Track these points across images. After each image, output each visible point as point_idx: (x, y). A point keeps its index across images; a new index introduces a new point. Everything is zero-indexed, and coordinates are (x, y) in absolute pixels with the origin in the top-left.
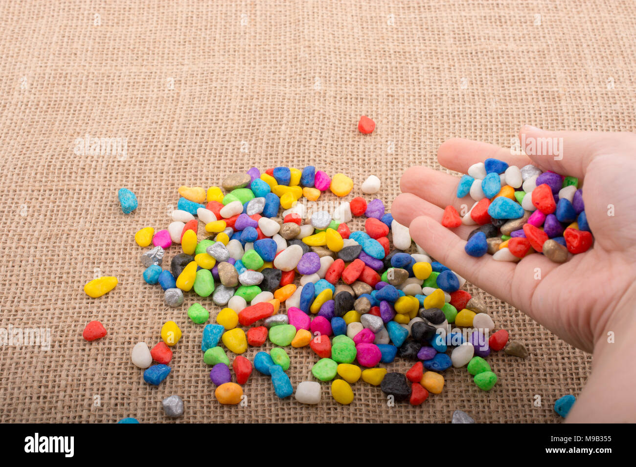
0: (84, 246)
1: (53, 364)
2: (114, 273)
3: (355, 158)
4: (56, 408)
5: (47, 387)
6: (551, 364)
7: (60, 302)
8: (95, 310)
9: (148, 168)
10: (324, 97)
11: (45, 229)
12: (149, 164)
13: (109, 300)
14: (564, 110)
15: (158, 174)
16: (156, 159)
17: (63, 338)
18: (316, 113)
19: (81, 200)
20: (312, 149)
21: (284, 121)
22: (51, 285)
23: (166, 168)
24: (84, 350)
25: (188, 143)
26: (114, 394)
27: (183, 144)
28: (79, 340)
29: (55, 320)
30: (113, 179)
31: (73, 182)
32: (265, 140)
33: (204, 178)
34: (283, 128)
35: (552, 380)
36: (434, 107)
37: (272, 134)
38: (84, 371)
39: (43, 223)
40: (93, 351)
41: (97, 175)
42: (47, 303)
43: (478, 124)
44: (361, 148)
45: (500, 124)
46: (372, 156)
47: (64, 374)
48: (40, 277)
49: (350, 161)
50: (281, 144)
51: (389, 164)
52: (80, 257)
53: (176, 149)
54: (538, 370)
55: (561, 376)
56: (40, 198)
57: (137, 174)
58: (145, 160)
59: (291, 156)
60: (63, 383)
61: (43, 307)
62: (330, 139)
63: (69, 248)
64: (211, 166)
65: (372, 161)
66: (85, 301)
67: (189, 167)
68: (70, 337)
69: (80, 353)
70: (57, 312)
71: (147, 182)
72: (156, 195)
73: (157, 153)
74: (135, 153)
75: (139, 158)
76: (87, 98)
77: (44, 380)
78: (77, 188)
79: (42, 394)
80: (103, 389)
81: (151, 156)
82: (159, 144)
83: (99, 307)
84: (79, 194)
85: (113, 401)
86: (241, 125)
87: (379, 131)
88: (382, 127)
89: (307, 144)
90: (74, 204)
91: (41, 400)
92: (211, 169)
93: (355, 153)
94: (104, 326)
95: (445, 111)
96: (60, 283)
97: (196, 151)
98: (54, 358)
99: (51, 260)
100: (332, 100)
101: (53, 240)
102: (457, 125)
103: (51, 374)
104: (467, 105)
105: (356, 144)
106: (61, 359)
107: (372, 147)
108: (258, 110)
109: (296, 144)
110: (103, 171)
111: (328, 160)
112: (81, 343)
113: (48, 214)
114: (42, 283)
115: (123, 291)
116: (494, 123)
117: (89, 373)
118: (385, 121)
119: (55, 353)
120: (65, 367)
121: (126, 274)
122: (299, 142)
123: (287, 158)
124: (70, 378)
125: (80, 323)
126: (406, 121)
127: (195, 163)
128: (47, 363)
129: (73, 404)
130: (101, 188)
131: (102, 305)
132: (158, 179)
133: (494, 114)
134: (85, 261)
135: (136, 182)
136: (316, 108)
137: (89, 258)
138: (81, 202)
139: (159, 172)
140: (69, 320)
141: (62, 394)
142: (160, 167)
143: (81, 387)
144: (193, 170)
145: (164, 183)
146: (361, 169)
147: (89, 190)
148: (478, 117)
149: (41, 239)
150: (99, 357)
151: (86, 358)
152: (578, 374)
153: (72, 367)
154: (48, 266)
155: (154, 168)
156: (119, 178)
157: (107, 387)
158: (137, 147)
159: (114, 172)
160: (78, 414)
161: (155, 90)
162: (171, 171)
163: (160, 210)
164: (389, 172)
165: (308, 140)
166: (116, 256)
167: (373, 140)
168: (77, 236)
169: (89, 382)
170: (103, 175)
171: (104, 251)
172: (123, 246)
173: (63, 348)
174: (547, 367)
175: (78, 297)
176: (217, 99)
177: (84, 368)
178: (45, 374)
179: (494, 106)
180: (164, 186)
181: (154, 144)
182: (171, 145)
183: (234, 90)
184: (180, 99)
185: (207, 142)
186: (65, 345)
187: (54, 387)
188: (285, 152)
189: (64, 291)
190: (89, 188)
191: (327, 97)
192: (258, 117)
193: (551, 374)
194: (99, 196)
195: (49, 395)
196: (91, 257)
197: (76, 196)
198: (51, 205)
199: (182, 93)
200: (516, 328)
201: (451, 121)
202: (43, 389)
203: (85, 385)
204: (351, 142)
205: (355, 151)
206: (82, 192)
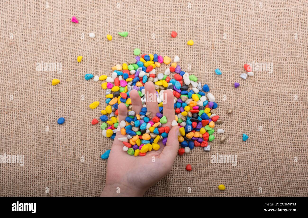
0: (87, 90)
1: (84, 133)
2: (97, 99)
3: (171, 48)
4: (87, 147)
5: (83, 141)
6: (231, 124)
7: (83, 111)
8: (94, 113)
9: (103, 57)
10: (159, 22)
11: (74, 84)
12: (103, 55)
13: (98, 109)
14: (242, 23)
15: (107, 59)
16: (105, 54)
17: (86, 124)
18: (157, 30)
19: (83, 72)
20: (156, 45)
21: (146, 34)
22: (79, 105)
23: (109, 57)
24: (92, 127)
25: (115, 46)
26: (103, 142)
27: (114, 47)
28: (90, 124)
29: (82, 118)
30: (93, 63)
31: (80, 66)
32: (141, 43)
33: (122, 60)
34: (146, 37)
35: (232, 129)
36: (197, 24)
37: (143, 40)
38: (93, 135)
39: (73, 82)
40: (95, 128)
41: (87, 62)
42: (79, 112)
43: (212, 31)
44: (173, 43)
45: (219, 30)
46: (176, 47)
47: (88, 136)
48: (75, 102)
49: (169, 49)
50: (146, 44)
51: (182, 50)
52: (86, 94)
53: (112, 48)
54: (228, 126)
55: (235, 127)
56: (70, 72)
57: (100, 60)
58: (102, 54)
59: (149, 49)
60: (88, 139)
61: (78, 113)
62: (162, 40)
63: (82, 91)
64: (124, 55)
65: (176, 49)
66: (90, 110)
67: (116, 55)
68: (88, 124)
69: (91, 129)
70: (82, 115)
71: (104, 63)
72: (107, 68)
73: (106, 51)
74: (98, 52)
75: (100, 54)
76: (79, 28)
77: (82, 138)
78: (82, 68)
79: (82, 143)
80: (100, 140)
81: (104, 52)
82: (106, 47)
83: (95, 112)
84: (82, 70)
85: (103, 144)
86: (132, 37)
87: (178, 35)
88: (179, 34)
89: (155, 44)
90: (81, 74)
91: (82, 145)
92: (124, 56)
93: (171, 46)
94: (97, 119)
95: (201, 25)
96: (82, 104)
97: (118, 49)
98: (84, 131)
99: (78, 96)
100: (162, 22)
101: (77, 89)
102: (205, 31)
103: (84, 136)
104: (208, 23)
105: (171, 42)
106: (86, 131)
107: (176, 43)
108: (137, 30)
109: (151, 44)
110: (89, 60)
111: (162, 50)
112: (91, 125)
113: (74, 78)
114: (76, 105)
115: (101, 106)
116: (217, 30)
117: (95, 135)
118: (180, 31)
119: (84, 129)
120: (88, 134)
121: (101, 99)
122: (152, 43)
123: (148, 50)
124: (90, 137)
125: (90, 118)
126: (188, 30)
127: (118, 54)
128: (82, 133)
129: (92, 146)
130: (89, 67)
131: (96, 111)
132: (107, 61)
133: (217, 26)
134: (88, 95)
135: (100, 64)
136: (157, 28)
137: (89, 94)
138: (83, 73)
139: (107, 58)
140: (86, 117)
141: (88, 143)
142: (107, 56)
143: (93, 140)
144: (118, 57)
145: (109, 63)
146: (173, 52)
147: (85, 68)
148: (212, 27)
149: (73, 89)
150: (97, 129)
151: (93, 130)
152: (239, 126)
153: (90, 133)
154: (77, 98)
155: (105, 57)
156: (94, 63)
157: (101, 139)
158: (99, 50)
159: (93, 60)
160: (94, 149)
161: (102, 23)
162: (111, 58)
163: (109, 74)
164: (182, 53)
165: (155, 42)
166: (97, 93)
167: (176, 40)
168: (84, 86)
169: (95, 138)
170: (89, 62)
171: (93, 91)
172: (99, 89)
173: (86, 127)
174: (230, 125)
175: (88, 109)
176: (123, 26)
177: (93, 133)
178: (82, 136)
179: (217, 22)
180: (109, 64)
181: (104, 48)
182: (110, 47)
183: (128, 21)
184: (111, 26)
185: (121, 45)
186: (87, 126)
187: (85, 141)
188: (148, 47)
189: (83, 107)
190: (85, 67)
191: (160, 22)
192: (137, 33)
193: (232, 127)
194: (89, 70)
195: (84, 143)
196: (90, 94)
197: (82, 71)
198: (74, 75)
199: (111, 24)
200: (222, 112)
201: (203, 30)
202: (82, 141)
203: (94, 139)
204: (169, 41)
205: (171, 45)
206: (84, 69)
